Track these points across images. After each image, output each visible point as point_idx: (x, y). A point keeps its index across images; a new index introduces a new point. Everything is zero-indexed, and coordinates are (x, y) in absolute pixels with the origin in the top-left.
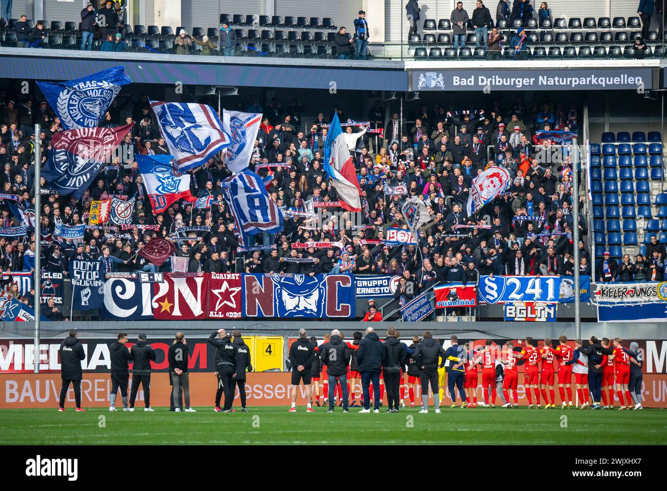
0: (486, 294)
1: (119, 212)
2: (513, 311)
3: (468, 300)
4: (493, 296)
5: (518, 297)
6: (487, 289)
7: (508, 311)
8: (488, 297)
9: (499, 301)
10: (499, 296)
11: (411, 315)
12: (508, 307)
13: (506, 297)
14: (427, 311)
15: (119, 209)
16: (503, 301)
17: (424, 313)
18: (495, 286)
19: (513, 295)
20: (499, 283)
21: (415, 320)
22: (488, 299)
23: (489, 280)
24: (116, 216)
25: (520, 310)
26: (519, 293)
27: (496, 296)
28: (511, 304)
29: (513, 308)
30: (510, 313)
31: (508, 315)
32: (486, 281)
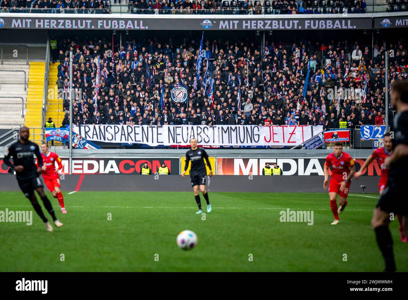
0: (364, 135)
1: (176, 95)
2: (377, 144)
3: (344, 138)
4: (368, 136)
5: (380, 136)
6: (365, 132)
7: (375, 144)
8: (365, 136)
9: (371, 139)
10: (370, 136)
11: (309, 146)
12: (375, 142)
13: (374, 137)
14: (319, 144)
15: (176, 93)
16: (372, 139)
17: (317, 145)
18: (369, 131)
19: (378, 135)
20: (371, 129)
21: (312, 149)
22: (365, 138)
23: (366, 128)
24: (175, 97)
25: (381, 143)
26: (380, 134)
27: (369, 136)
28: (377, 140)
29: (378, 142)
30: (376, 145)
31: (375, 146)
32: (365, 128)
